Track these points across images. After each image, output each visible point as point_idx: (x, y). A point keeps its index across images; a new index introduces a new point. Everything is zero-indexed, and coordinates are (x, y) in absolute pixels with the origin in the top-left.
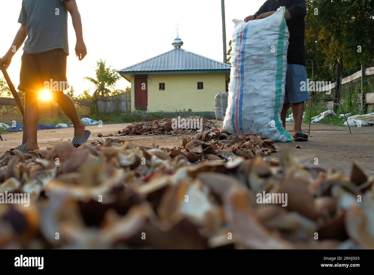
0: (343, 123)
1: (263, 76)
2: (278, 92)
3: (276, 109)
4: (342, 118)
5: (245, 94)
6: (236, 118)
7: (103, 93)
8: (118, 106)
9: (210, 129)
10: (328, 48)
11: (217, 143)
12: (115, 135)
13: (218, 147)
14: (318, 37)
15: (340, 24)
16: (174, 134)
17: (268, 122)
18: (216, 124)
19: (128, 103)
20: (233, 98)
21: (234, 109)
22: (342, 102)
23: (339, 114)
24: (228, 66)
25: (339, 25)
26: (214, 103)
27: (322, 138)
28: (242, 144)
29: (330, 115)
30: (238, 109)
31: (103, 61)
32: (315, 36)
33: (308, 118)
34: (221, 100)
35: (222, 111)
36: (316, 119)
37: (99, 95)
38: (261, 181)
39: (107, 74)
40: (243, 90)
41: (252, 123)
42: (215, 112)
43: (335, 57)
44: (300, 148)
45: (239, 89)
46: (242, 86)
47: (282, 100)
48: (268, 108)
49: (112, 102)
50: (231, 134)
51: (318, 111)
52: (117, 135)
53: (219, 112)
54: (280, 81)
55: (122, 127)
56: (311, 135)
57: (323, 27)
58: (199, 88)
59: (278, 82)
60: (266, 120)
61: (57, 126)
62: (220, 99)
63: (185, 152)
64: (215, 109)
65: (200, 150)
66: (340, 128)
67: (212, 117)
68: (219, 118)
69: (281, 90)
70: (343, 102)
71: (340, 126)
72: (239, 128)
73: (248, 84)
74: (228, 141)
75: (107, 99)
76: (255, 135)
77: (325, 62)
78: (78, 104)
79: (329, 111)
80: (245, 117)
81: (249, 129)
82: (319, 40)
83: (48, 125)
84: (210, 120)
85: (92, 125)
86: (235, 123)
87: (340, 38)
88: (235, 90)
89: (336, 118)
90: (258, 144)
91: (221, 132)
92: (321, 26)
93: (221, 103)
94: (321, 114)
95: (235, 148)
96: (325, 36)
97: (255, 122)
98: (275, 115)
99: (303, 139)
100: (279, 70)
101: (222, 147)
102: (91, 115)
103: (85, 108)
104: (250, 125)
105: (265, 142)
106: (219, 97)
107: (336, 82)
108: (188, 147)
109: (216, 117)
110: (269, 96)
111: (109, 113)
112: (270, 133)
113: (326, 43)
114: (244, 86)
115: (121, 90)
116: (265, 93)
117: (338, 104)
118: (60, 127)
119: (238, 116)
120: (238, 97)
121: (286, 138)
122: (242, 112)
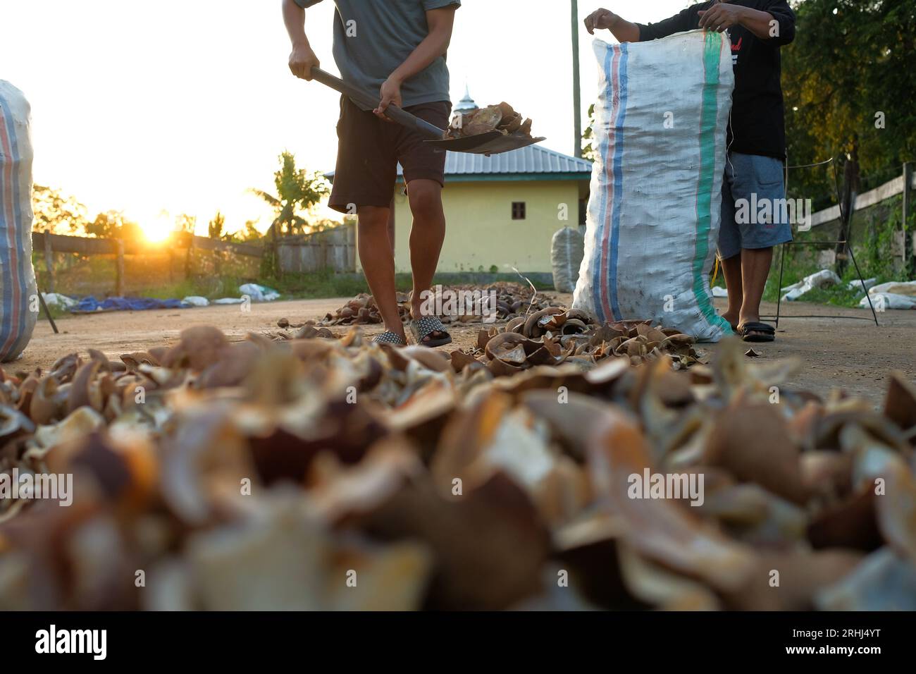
0: (859, 302)
1: (666, 185)
2: (702, 222)
3: (698, 263)
4: (856, 289)
5: (623, 226)
6: (604, 286)
7: (290, 227)
8: (326, 257)
9: (540, 310)
10: (823, 124)
11: (559, 342)
12: (319, 322)
13: (562, 350)
14: (799, 97)
15: (854, 65)
16: (457, 323)
17: (680, 293)
18: (555, 302)
19: (349, 250)
20: (597, 236)
21: (597, 262)
22: (856, 251)
23: (847, 279)
24: (585, 166)
25: (851, 70)
26: (552, 251)
27: (808, 335)
28: (619, 344)
29: (827, 282)
30: (608, 263)
31: (291, 152)
32: (794, 94)
33: (773, 290)
34: (568, 246)
35: (570, 272)
36: (793, 292)
37: (280, 233)
38: (670, 415)
39: (301, 181)
40: (619, 219)
41: (641, 297)
42: (554, 274)
43: (840, 145)
44: (756, 355)
45: (609, 216)
46: (618, 209)
47: (712, 241)
48: (679, 260)
49: (311, 247)
50: (592, 322)
51: (798, 274)
52: (324, 323)
53: (561, 274)
54: (708, 196)
55: (336, 305)
56: (781, 327)
57: (812, 72)
58: (515, 216)
59: (704, 198)
60: (674, 291)
61: (183, 302)
62: (566, 242)
63: (484, 361)
64: (554, 267)
65: (519, 356)
66: (850, 313)
67: (547, 285)
68: (563, 286)
69: (709, 218)
70: (858, 251)
71: (850, 307)
72: (610, 308)
73: (630, 203)
74: (585, 336)
75: (301, 241)
76: (649, 323)
77: (815, 157)
78: (232, 251)
79: (824, 273)
80: (624, 282)
81: (632, 311)
82: (804, 103)
83: (163, 300)
84: (542, 293)
85: (265, 301)
86: (600, 297)
87: (854, 100)
88: (601, 217)
89: (840, 289)
90: (657, 345)
91: (567, 316)
92: (809, 70)
93: (568, 252)
94: (805, 279)
95: (602, 352)
96: (817, 95)
97: (647, 294)
98: (696, 278)
99: (763, 336)
100: (707, 169)
101: (571, 351)
102: (264, 276)
103: (249, 261)
104: (637, 303)
105: (674, 341)
106: (562, 237)
107: (842, 205)
108: (491, 349)
109: (556, 285)
110: (680, 232)
111: (305, 273)
112: (682, 320)
113: (819, 111)
114: (623, 207)
115: (333, 220)
116: (670, 226)
117: (845, 257)
118: (190, 306)
119: (608, 281)
120: (607, 233)
121: (720, 333)
122: (618, 271)
